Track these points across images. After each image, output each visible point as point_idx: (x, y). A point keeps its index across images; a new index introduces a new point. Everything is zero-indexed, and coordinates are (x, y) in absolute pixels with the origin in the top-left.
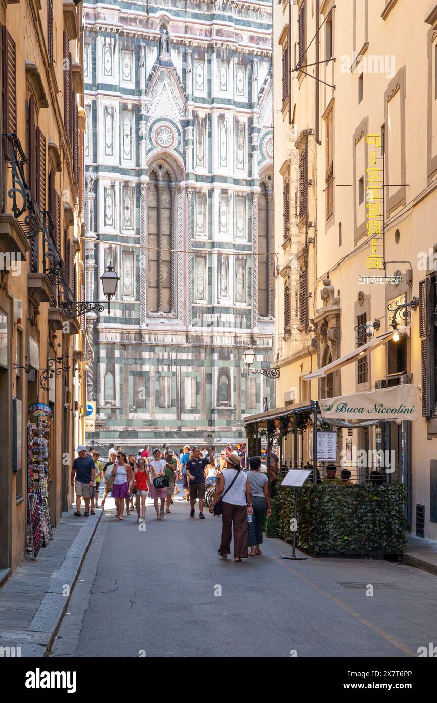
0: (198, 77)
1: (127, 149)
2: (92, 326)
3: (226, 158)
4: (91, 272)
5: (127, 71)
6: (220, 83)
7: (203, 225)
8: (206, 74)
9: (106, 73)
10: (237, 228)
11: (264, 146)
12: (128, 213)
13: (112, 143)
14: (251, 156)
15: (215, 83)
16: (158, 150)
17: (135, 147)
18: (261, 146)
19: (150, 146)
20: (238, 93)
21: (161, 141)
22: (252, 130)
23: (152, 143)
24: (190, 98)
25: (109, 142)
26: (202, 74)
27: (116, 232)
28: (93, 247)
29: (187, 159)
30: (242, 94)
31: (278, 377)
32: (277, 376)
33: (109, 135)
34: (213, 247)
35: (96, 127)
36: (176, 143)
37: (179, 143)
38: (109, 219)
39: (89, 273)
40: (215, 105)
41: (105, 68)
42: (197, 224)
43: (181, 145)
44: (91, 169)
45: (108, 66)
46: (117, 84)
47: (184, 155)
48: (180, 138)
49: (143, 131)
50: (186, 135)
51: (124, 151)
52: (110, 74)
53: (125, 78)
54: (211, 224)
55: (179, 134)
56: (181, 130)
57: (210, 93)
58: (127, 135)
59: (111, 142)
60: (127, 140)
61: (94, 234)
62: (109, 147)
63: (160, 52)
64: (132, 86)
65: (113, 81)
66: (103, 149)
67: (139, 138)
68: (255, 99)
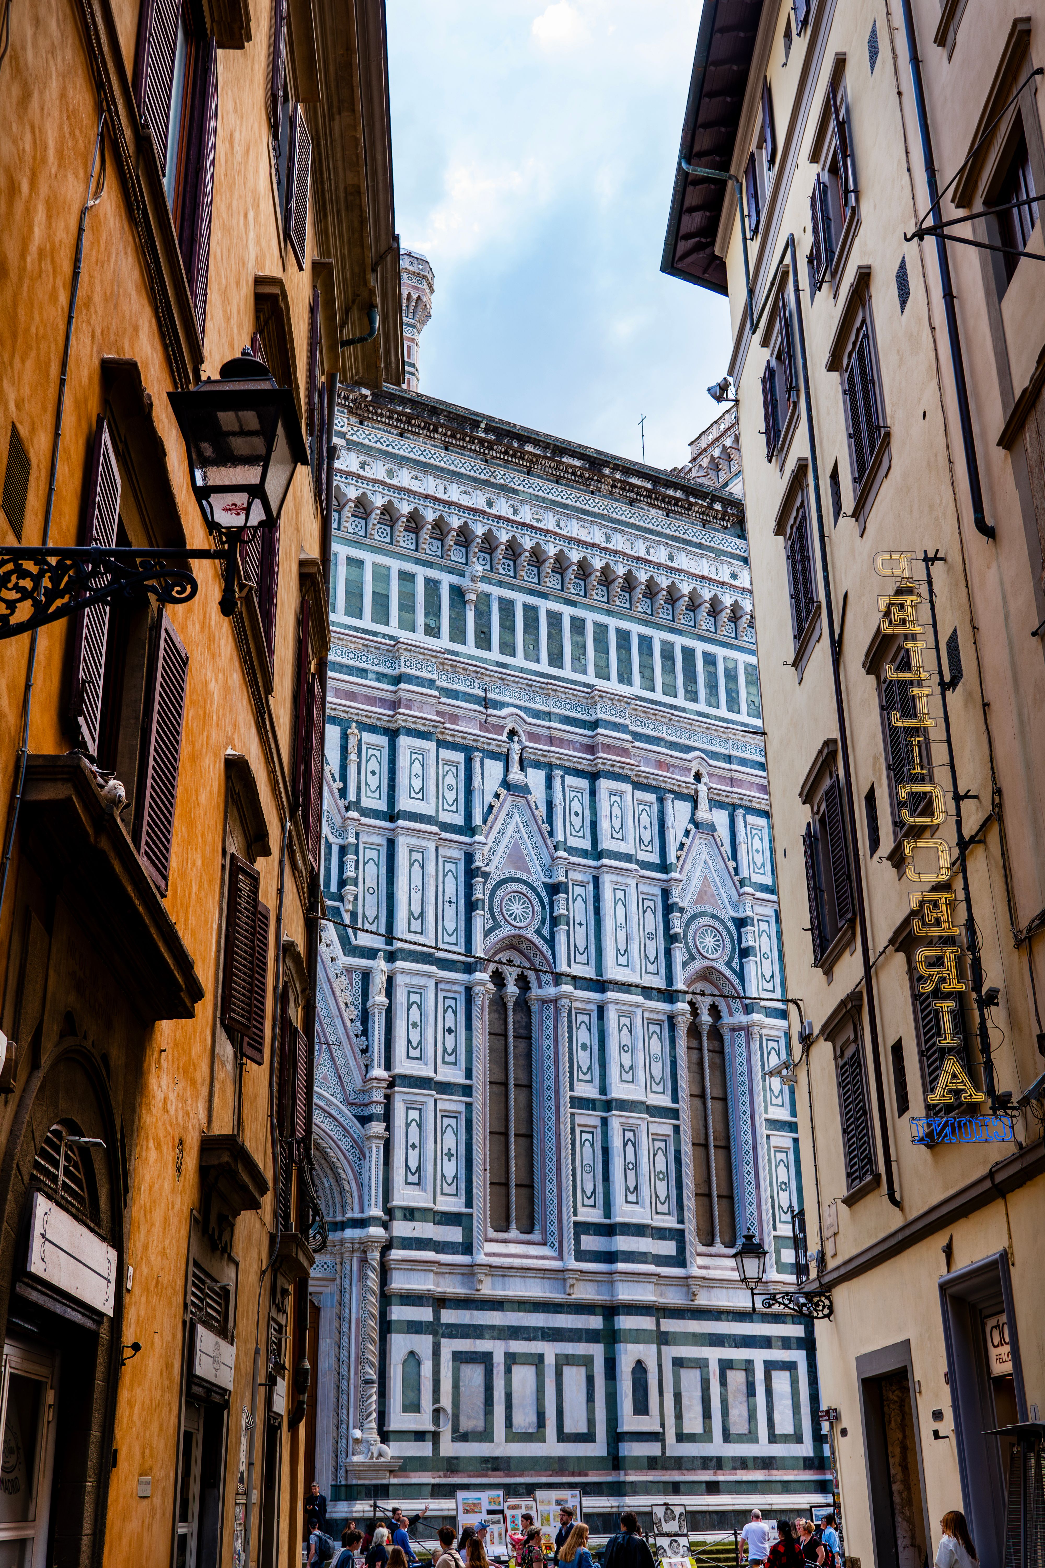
0: (573, 816)
1: (450, 926)
2: (377, 1255)
3: (626, 951)
4: (378, 1147)
5: (450, 796)
6: (612, 827)
7: (590, 1068)
8: (587, 812)
9: (413, 795)
10: (652, 1077)
11: (690, 938)
12: (450, 1040)
13: (422, 912)
14: (668, 952)
15: (604, 826)
16: (505, 931)
17: (463, 923)
18: (685, 935)
19: (491, 923)
20: (643, 847)
21: (511, 915)
22: (668, 908)
23: (493, 917)
24: (561, 846)
25: (416, 910)
26: (580, 812)
27: (426, 1072)
28: (382, 1099)
29: (557, 948)
30: (649, 848)
31: (828, 1316)
32: (826, 1311)
33: (416, 897)
34: (609, 1109)
35: (393, 884)
36: (538, 921)
37: (543, 922)
38: (415, 1049)
39: (374, 1149)
40: (605, 861)
41: (411, 786)
42: (579, 1067)
43: (547, 925)
44: (381, 954)
45: (417, 784)
46: (433, 814)
47: (551, 943)
48: (544, 914)
49: (479, 894)
50: (556, 907)
51: (444, 928)
52: (420, 796)
53: (447, 807)
54: (603, 1065)
55: (543, 908)
56: (546, 900)
57: (594, 841)
58: (450, 902)
59: (420, 910)
60: (450, 911)
61: (385, 1074)
62: (416, 919)
63: (507, 770)
64: (459, 820)
65: (427, 808)
66: (406, 921)
67: (471, 906)
68: (672, 858)
